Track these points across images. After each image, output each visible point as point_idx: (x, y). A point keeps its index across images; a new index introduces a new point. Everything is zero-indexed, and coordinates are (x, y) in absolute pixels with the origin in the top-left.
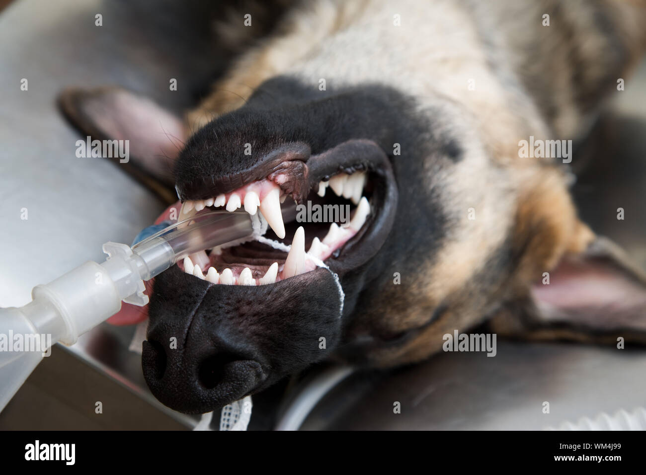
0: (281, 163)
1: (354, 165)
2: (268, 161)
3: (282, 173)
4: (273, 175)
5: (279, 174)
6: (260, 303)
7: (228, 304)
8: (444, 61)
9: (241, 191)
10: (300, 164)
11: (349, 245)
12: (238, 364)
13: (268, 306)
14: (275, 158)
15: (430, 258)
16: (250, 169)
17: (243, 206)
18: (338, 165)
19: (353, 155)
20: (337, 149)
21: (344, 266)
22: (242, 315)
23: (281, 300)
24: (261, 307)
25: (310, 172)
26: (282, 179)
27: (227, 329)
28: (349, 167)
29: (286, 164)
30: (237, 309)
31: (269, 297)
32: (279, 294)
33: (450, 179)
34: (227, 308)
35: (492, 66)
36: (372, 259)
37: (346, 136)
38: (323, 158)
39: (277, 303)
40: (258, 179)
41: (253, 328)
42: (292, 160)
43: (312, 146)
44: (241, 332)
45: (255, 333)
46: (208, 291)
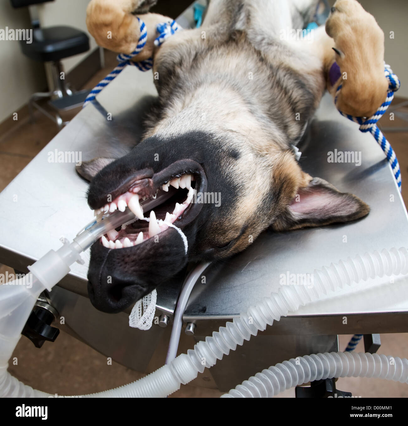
0: (134, 182)
1: (180, 173)
2: (126, 183)
3: (136, 187)
4: (131, 189)
5: (135, 188)
6: (134, 255)
7: (118, 259)
8: (228, 114)
9: (116, 201)
10: (147, 180)
11: (186, 212)
12: (127, 289)
13: (139, 256)
14: (130, 180)
15: (232, 207)
16: (116, 190)
17: (118, 208)
18: (170, 175)
19: (179, 168)
20: (169, 167)
21: (183, 224)
22: (126, 263)
23: (146, 251)
24: (135, 257)
25: (154, 183)
26: (137, 190)
27: (118, 272)
28: (178, 174)
29: (138, 182)
30: (123, 260)
31: (139, 251)
32: (144, 249)
33: (235, 168)
34: (118, 261)
35: (252, 112)
36: (197, 217)
37: (174, 160)
38: (162, 173)
39: (143, 253)
40: (123, 193)
41: (133, 268)
42: (142, 179)
43: (154, 169)
44: (126, 272)
45: (134, 271)
46: (109, 254)
